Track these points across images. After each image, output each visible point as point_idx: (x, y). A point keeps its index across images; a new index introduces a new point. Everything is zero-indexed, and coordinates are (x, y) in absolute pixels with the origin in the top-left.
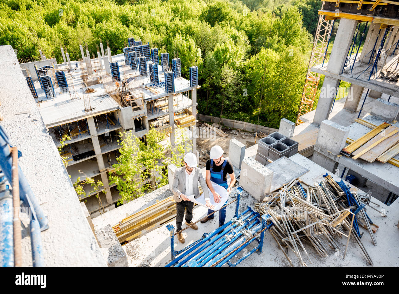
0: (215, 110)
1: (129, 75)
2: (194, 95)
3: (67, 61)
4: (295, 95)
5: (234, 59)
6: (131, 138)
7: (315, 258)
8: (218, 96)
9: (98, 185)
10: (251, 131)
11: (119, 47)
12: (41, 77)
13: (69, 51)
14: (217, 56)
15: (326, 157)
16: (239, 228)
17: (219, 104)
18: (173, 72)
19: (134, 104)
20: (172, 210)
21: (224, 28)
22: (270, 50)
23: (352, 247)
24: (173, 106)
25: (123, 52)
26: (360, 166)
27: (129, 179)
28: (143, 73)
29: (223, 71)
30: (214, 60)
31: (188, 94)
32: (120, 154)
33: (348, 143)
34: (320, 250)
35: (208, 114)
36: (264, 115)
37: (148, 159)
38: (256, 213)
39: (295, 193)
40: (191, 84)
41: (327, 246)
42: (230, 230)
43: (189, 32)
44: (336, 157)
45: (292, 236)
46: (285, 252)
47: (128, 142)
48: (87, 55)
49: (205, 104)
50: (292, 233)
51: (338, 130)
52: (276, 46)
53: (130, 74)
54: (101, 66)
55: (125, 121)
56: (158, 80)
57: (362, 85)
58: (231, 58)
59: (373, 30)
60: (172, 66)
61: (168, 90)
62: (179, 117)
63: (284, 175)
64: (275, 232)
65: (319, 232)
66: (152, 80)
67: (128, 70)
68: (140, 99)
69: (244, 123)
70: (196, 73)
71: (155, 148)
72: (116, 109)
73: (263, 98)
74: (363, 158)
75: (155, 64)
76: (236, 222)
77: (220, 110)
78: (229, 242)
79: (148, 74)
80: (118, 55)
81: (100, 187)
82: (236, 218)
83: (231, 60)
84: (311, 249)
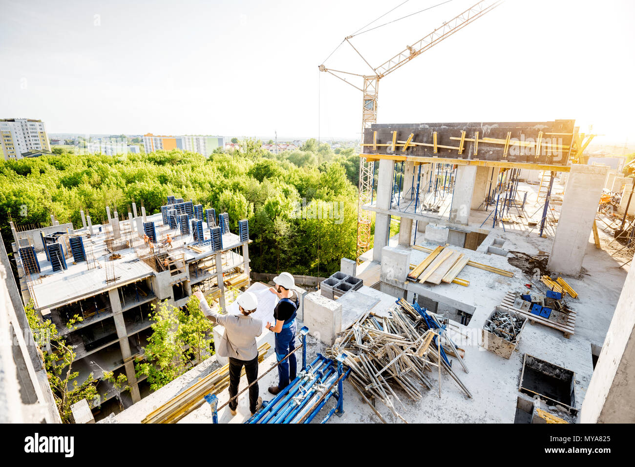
0: (271, 267)
2: (246, 250)
3: (88, 225)
4: (351, 241)
5: (285, 211)
6: (166, 309)
7: (408, 405)
8: (273, 250)
9: (119, 380)
10: (312, 285)
11: (156, 206)
12: (48, 245)
13: (91, 214)
14: (268, 209)
15: (394, 286)
16: (309, 385)
17: (274, 259)
18: (220, 228)
19: (173, 267)
20: (220, 387)
21: (274, 183)
22: (320, 201)
23: (444, 381)
24: (221, 265)
25: (160, 211)
26: (429, 290)
27: (164, 363)
28: (185, 231)
29: (275, 223)
30: (265, 213)
31: (239, 250)
32: (153, 331)
33: (411, 269)
34: (412, 392)
35: (263, 272)
36: (323, 265)
37: (190, 333)
38: (329, 360)
39: (369, 326)
40: (241, 239)
41: (418, 385)
42: (298, 389)
43: (236, 188)
44: (403, 284)
45: (377, 379)
46: (371, 404)
47: (164, 315)
48: (115, 216)
49: (260, 261)
50: (376, 376)
51: (400, 254)
52: (326, 197)
54: (133, 228)
55: (160, 289)
56: (203, 237)
57: (410, 218)
58: (282, 211)
59: (408, 170)
60: (219, 220)
61: (215, 247)
62: (229, 278)
63: (354, 310)
64: (356, 379)
65: (406, 367)
66: (195, 239)
67: (167, 230)
68: (180, 260)
69: (304, 276)
70: (246, 227)
71: (199, 317)
72: (149, 276)
73: (320, 248)
74: (430, 280)
75: (199, 220)
76: (305, 377)
77: (276, 265)
78: (298, 406)
79: (191, 232)
80: (154, 215)
81: (122, 383)
82: (304, 372)
83: (282, 212)
84: (401, 394)
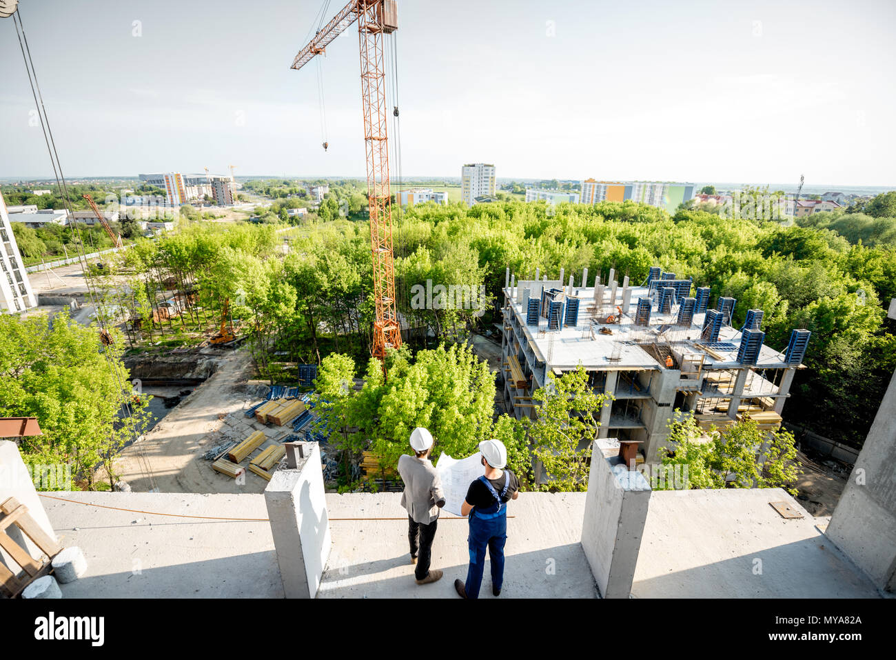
1: (659, 320)
5: (857, 329)
24: (743, 386)
28: (685, 321)
40: (786, 360)
53: (660, 318)
55: (663, 390)
56: (716, 337)
61: (742, 359)
66: (705, 336)
70: (804, 342)
72: (653, 369)
83: (850, 330)
